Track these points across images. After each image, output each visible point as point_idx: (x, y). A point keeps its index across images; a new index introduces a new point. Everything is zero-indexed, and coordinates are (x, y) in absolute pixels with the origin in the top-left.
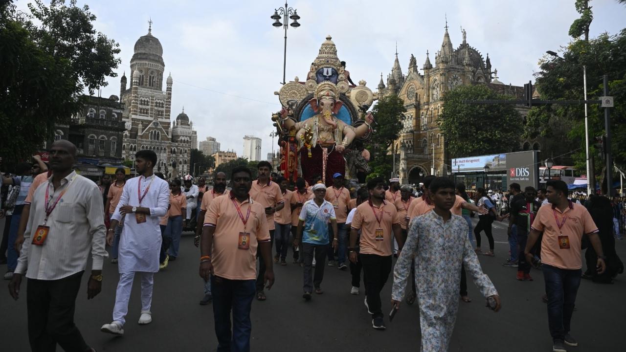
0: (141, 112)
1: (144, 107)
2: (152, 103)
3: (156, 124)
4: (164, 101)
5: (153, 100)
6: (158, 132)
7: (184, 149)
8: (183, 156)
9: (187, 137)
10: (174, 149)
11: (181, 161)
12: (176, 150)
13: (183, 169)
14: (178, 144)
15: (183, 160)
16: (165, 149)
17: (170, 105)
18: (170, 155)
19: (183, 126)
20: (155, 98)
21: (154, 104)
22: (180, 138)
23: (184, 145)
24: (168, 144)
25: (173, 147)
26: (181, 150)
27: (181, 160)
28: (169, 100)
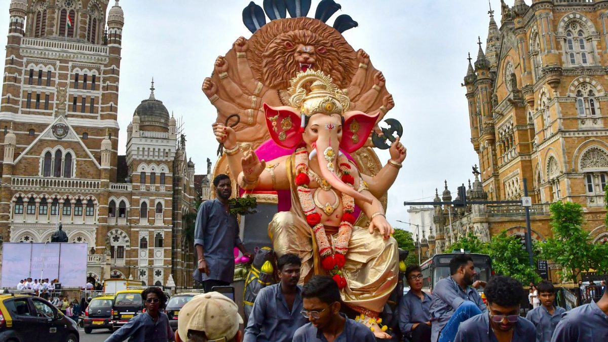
0: (28, 105)
1: (39, 89)
2: (62, 76)
3: (60, 132)
4: (98, 70)
5: (66, 68)
6: (68, 155)
7: (152, 202)
8: (152, 222)
9: (162, 165)
10: (123, 203)
11: (144, 239)
12: (128, 205)
13: (151, 263)
14: (134, 188)
15: (151, 233)
16: (90, 204)
17: (117, 80)
18: (105, 220)
19: (147, 134)
20: (70, 64)
21: (68, 81)
22: (140, 170)
23: (153, 189)
24: (101, 190)
25: (118, 195)
26: (144, 204)
27: (144, 234)
28: (114, 66)
